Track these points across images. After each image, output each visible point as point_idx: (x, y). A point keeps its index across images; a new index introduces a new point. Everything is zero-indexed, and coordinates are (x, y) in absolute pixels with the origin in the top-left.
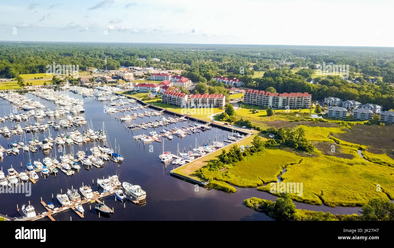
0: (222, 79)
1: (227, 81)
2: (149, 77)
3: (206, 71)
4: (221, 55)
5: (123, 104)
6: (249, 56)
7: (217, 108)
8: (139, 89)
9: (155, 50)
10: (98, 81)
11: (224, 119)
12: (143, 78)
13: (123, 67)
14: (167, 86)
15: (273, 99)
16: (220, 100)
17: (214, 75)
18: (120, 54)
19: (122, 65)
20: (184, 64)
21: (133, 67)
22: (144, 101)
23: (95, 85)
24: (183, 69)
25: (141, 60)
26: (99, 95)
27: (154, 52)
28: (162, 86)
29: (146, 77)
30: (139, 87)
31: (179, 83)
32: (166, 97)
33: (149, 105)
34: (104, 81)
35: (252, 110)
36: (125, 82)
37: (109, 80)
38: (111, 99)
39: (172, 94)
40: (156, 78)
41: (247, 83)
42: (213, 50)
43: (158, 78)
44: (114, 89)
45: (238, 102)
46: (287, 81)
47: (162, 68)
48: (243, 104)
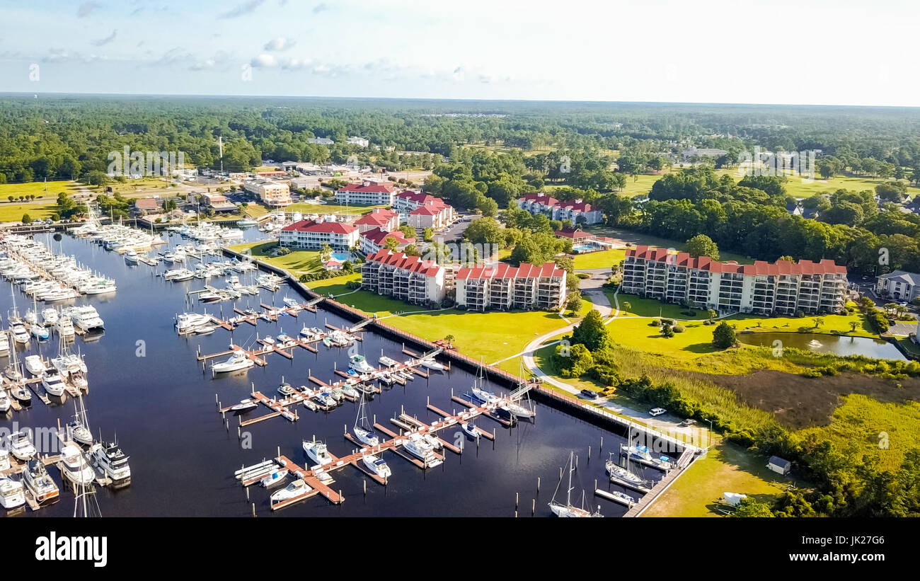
0: (542, 203)
1: (556, 209)
2: (334, 195)
3: (492, 176)
4: (524, 129)
5: (239, 295)
6: (597, 130)
7: (541, 310)
8: (296, 239)
9: (359, 117)
10: (187, 209)
11: (578, 369)
12: (317, 198)
13: (268, 161)
14: (382, 230)
15: (723, 283)
16: (550, 284)
17: (516, 188)
18: (268, 126)
19: (264, 158)
20: (432, 155)
21: (294, 164)
22: (306, 281)
23: (174, 221)
24: (428, 169)
25: (319, 142)
26: (173, 259)
27: (357, 120)
28: (367, 227)
29: (325, 195)
30: (295, 233)
31: (419, 216)
32: (376, 271)
33: (321, 299)
34: (203, 207)
35: (658, 319)
36: (266, 211)
37: (216, 206)
38: (208, 275)
39: (393, 263)
40: (352, 199)
41: (616, 214)
42: (501, 116)
43: (358, 199)
44: (227, 235)
45: (605, 286)
46: (742, 212)
47: (372, 168)
48: (622, 292)
